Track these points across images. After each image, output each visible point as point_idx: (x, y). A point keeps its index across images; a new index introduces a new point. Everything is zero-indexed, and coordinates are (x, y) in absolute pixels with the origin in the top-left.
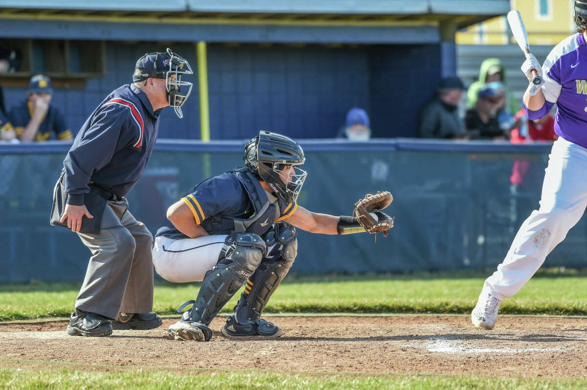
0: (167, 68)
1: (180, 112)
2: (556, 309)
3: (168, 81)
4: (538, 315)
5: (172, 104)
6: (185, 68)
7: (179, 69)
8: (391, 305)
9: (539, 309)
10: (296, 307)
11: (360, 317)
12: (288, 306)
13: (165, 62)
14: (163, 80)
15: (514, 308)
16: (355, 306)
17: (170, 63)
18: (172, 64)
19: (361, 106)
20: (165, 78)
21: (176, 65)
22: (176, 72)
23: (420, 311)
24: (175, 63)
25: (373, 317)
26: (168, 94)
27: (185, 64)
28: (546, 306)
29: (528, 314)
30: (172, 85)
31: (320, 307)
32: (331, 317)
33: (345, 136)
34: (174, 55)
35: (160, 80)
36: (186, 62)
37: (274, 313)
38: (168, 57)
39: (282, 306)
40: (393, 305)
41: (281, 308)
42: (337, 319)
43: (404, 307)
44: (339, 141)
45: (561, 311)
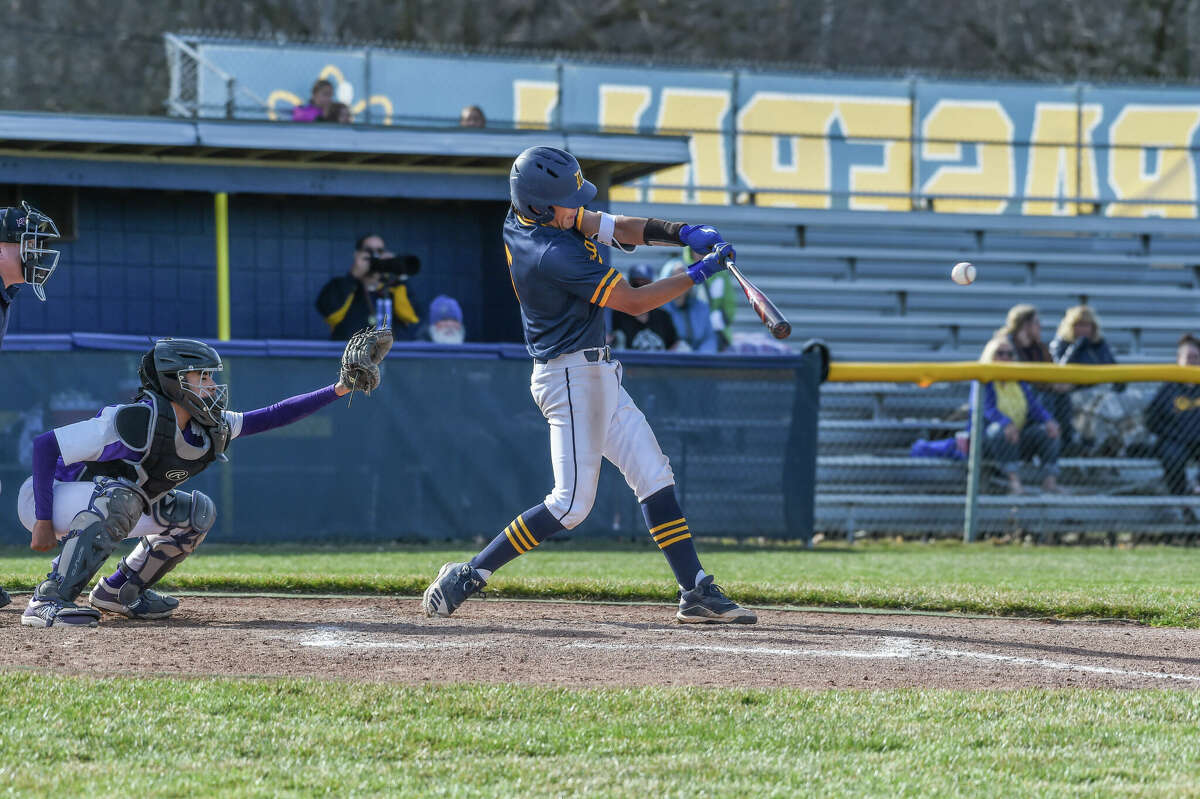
0: (23, 228)
1: (42, 292)
2: (577, 591)
3: (24, 246)
4: (553, 600)
5: (29, 280)
6: (49, 229)
7: (39, 230)
8: (342, 582)
9: (554, 591)
10: (202, 583)
11: (284, 598)
12: (191, 581)
13: (19, 222)
14: (17, 245)
15: (519, 589)
16: (289, 582)
17: (27, 221)
18: (29, 224)
19: (451, 295)
20: (19, 242)
21: (35, 224)
22: (36, 233)
23: (383, 592)
24: (33, 221)
25: (304, 599)
26: (23, 265)
27: (49, 223)
28: (564, 587)
29: (538, 598)
30: (29, 253)
31: (239, 584)
32: (241, 598)
33: (428, 338)
34: (33, 211)
35: (12, 247)
36: (51, 221)
37: (170, 591)
38: (23, 214)
39: (182, 581)
40: (345, 583)
41: (181, 584)
42: (247, 601)
43: (362, 585)
44: (419, 344)
45: (583, 595)
